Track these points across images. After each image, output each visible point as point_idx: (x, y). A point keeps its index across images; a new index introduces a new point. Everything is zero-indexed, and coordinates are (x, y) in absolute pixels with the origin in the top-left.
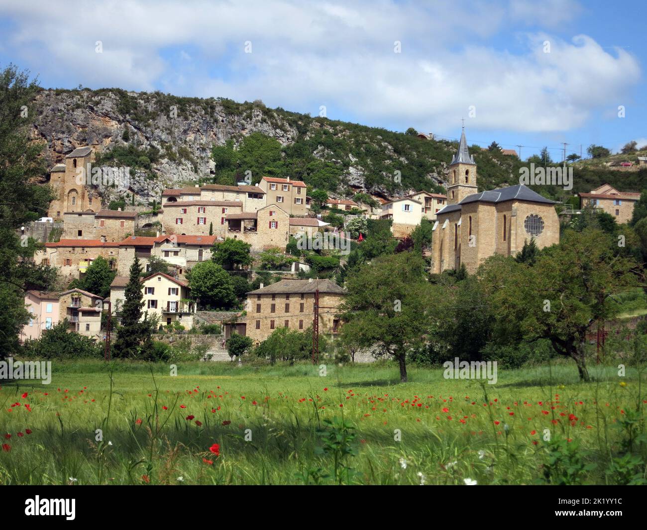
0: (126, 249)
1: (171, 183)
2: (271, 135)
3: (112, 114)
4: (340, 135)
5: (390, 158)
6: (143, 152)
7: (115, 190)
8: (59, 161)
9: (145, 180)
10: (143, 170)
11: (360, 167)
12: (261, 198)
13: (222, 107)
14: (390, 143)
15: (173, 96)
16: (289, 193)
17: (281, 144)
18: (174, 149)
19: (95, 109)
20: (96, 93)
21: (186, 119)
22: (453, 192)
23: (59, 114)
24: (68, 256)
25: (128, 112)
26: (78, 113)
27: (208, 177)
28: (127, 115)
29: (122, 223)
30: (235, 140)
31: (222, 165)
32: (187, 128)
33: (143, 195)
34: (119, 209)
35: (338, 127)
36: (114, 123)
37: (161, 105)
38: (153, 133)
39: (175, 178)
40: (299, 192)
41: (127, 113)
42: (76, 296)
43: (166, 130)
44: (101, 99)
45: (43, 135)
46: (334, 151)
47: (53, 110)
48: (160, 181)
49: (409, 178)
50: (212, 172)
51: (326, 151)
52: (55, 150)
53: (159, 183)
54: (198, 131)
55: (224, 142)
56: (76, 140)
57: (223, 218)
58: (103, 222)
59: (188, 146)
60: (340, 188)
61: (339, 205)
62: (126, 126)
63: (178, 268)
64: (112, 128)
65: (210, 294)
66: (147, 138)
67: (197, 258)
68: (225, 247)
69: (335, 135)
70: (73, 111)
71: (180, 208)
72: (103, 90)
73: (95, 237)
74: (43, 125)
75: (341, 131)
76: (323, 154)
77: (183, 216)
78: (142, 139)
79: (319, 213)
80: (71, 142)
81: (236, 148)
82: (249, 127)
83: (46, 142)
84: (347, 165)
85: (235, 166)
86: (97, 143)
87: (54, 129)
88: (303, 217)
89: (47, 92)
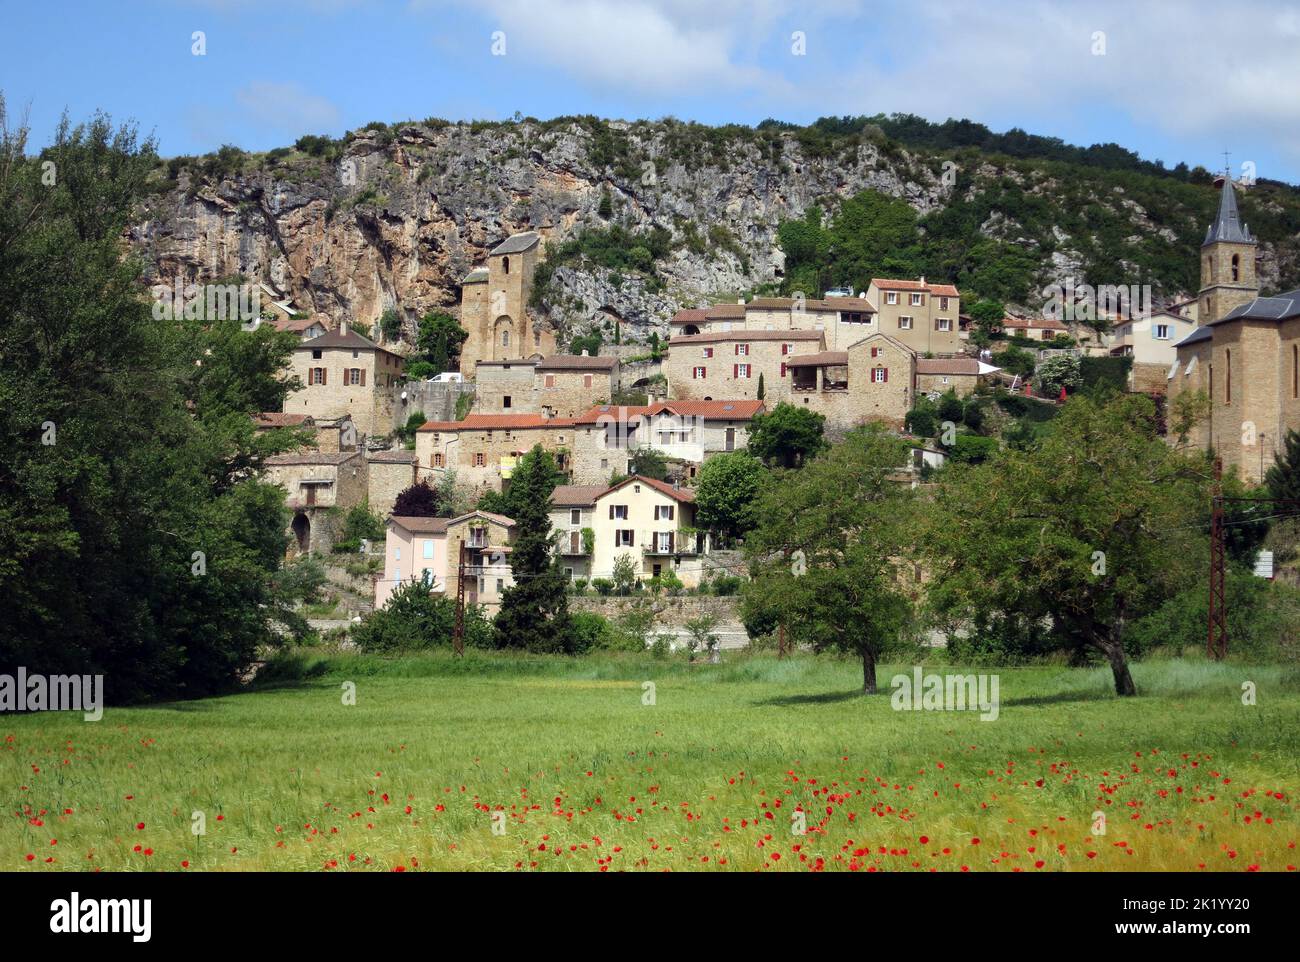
0: (589, 430)
1: (692, 298)
2: (897, 194)
3: (577, 167)
4: (1036, 189)
5: (1138, 230)
6: (639, 237)
7: (583, 315)
8: (480, 262)
9: (641, 294)
10: (636, 274)
11: (1074, 252)
12: (868, 321)
13: (796, 144)
14: (1138, 201)
15: (700, 125)
16: (925, 309)
17: (916, 212)
18: (700, 229)
19: (545, 157)
20: (548, 127)
21: (724, 169)
22: (1208, 300)
23: (478, 170)
24: (481, 447)
25: (609, 162)
26: (513, 166)
27: (772, 283)
28: (608, 168)
29: (588, 379)
30: (823, 207)
31: (797, 258)
32: (726, 187)
33: (637, 323)
34: (585, 353)
35: (1033, 173)
36: (582, 183)
37: (674, 145)
38: (658, 200)
39: (704, 288)
40: (944, 306)
41: (607, 163)
42: (479, 526)
43: (684, 192)
44: (556, 137)
45: (449, 213)
46: (1023, 222)
47: (466, 163)
48: (671, 295)
49: (1176, 270)
50: (778, 273)
51: (1006, 222)
52: (470, 241)
53: (668, 298)
54: (750, 192)
55: (802, 212)
56: (510, 220)
57: (783, 365)
58: (550, 379)
59: (730, 223)
60: (1033, 296)
61: (1029, 331)
62: (605, 189)
63: (686, 466)
64: (579, 193)
65: (734, 515)
66: (648, 211)
67: (723, 446)
68: (771, 422)
69: (1026, 189)
70: (503, 164)
71: (701, 348)
72: (561, 120)
73: (536, 408)
74: (447, 194)
75: (1040, 181)
76: (1001, 228)
77: (707, 363)
78: (638, 212)
79: (986, 347)
80: (500, 225)
81: (826, 222)
82: (851, 179)
83: (454, 225)
84: (1048, 248)
85: (823, 259)
86: (549, 224)
87: (467, 199)
88: (949, 357)
89: (454, 129)
